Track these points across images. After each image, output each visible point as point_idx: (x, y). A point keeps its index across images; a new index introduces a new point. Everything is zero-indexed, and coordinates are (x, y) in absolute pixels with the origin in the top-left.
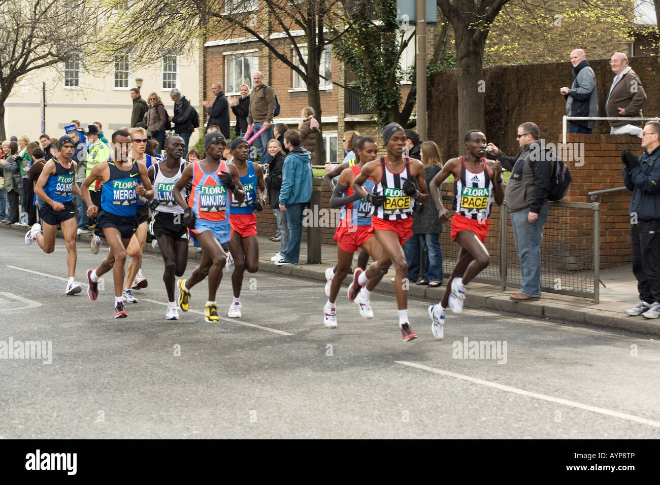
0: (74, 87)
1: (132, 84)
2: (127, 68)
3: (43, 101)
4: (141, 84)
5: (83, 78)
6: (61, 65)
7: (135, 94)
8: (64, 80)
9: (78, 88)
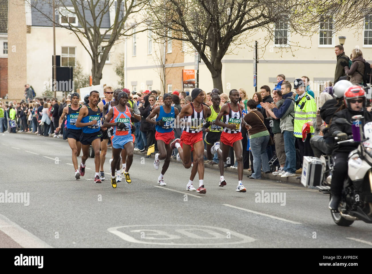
0: (283, 45)
1: (336, 42)
2: (331, 28)
3: (255, 58)
4: (344, 41)
5: (292, 37)
6: (272, 25)
7: (339, 50)
8: (274, 39)
9: (287, 46)
